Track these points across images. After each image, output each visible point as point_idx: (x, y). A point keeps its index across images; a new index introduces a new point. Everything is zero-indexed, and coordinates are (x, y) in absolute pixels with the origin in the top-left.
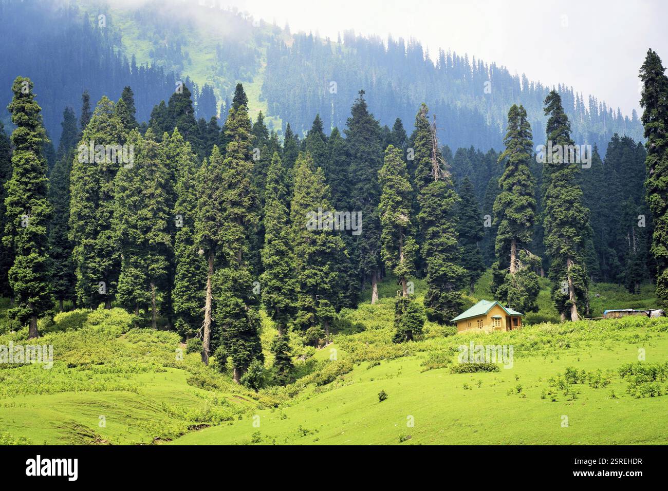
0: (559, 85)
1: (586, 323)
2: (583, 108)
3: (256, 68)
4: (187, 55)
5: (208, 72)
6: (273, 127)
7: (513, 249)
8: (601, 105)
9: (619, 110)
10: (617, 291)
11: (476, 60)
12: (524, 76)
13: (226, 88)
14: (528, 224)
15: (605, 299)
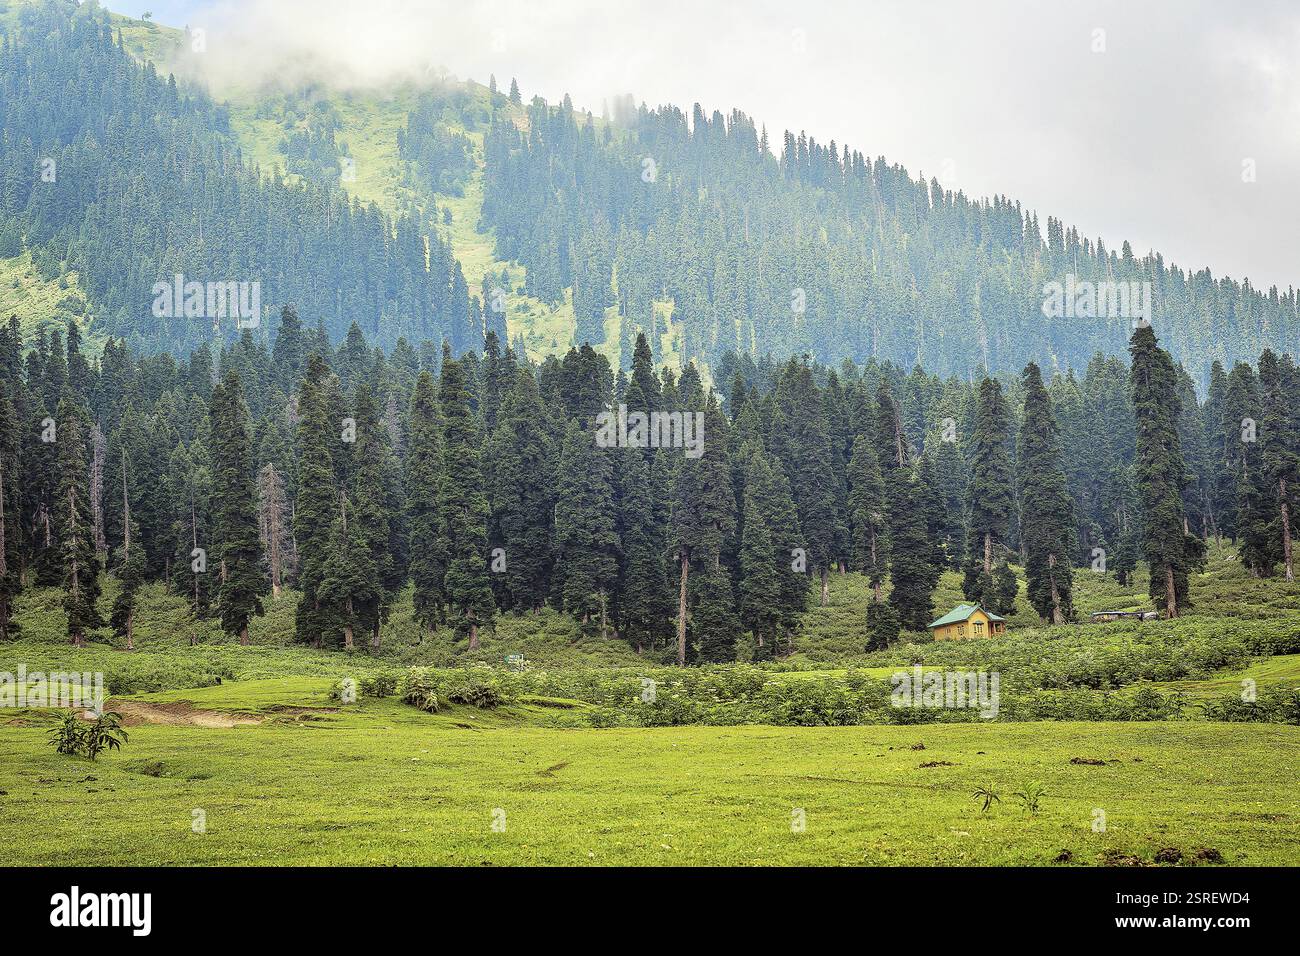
0: (996, 198)
1: (1070, 628)
2: (1038, 238)
3: (467, 172)
4: (345, 146)
5: (385, 178)
6: (510, 281)
7: (987, 542)
8: (1069, 233)
9: (1100, 242)
10: (1103, 581)
11: (851, 151)
12: (934, 182)
13: (420, 209)
14: (1005, 515)
15: (1088, 593)
